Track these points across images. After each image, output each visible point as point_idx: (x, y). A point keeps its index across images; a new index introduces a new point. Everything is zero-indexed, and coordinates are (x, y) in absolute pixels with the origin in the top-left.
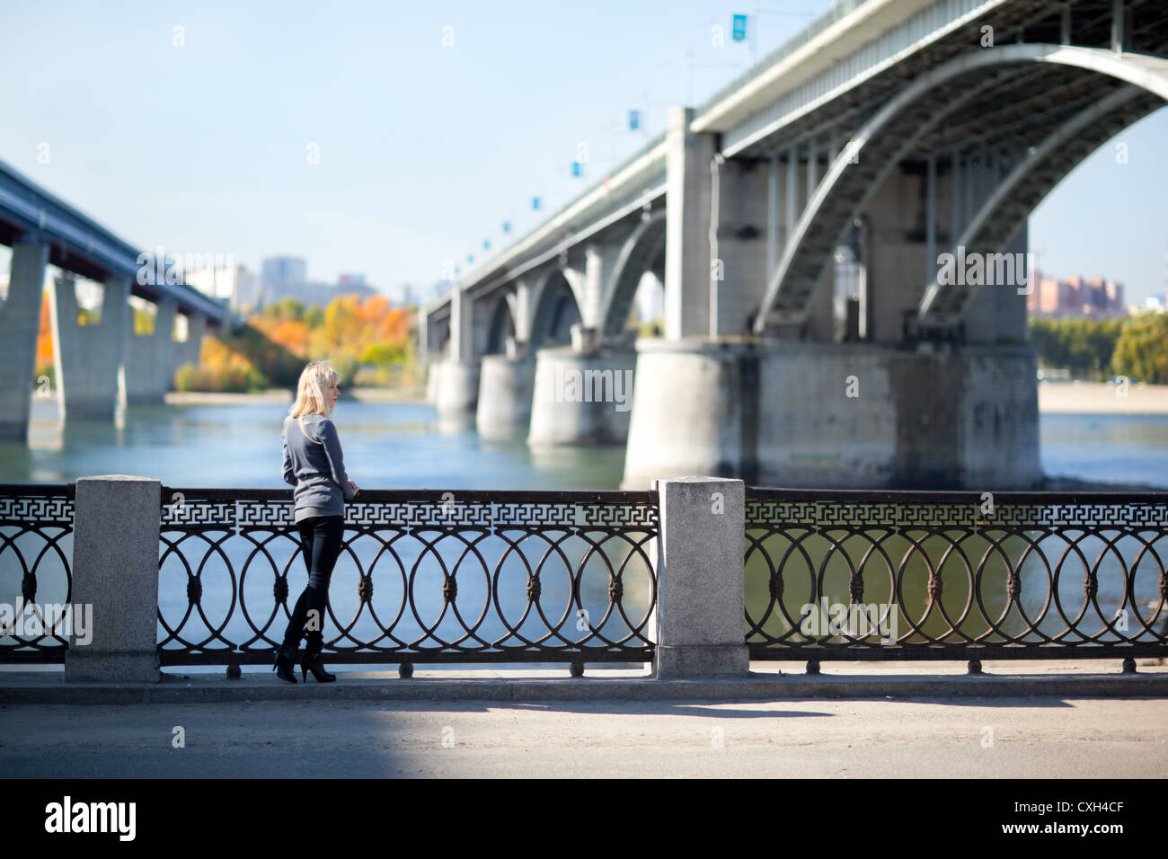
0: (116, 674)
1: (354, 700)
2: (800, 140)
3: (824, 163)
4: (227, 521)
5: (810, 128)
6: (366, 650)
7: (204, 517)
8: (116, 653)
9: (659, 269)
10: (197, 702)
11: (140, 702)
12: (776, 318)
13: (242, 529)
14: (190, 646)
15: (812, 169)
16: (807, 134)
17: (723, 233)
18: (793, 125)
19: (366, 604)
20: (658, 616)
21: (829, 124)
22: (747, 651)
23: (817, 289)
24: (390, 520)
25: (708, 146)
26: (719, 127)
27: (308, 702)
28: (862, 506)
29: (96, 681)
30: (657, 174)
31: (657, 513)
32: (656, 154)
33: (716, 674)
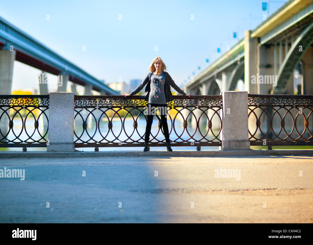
0: (62, 149)
1: (131, 156)
2: (283, 38)
3: (290, 45)
4: (94, 105)
5: (286, 35)
6: (136, 143)
7: (87, 104)
8: (62, 143)
9: (243, 78)
10: (85, 157)
11: (69, 157)
12: (277, 91)
13: (99, 107)
14: (84, 142)
15: (286, 47)
16: (285, 37)
17: (261, 66)
18: (281, 34)
19: (135, 129)
20: (223, 132)
21: (291, 34)
22: (250, 142)
23: (289, 82)
24: (142, 104)
25: (256, 41)
26: (259, 36)
27: (118, 157)
28: (284, 99)
29: (56, 151)
30: (241, 51)
31: (222, 102)
32: (241, 44)
33: (240, 149)
